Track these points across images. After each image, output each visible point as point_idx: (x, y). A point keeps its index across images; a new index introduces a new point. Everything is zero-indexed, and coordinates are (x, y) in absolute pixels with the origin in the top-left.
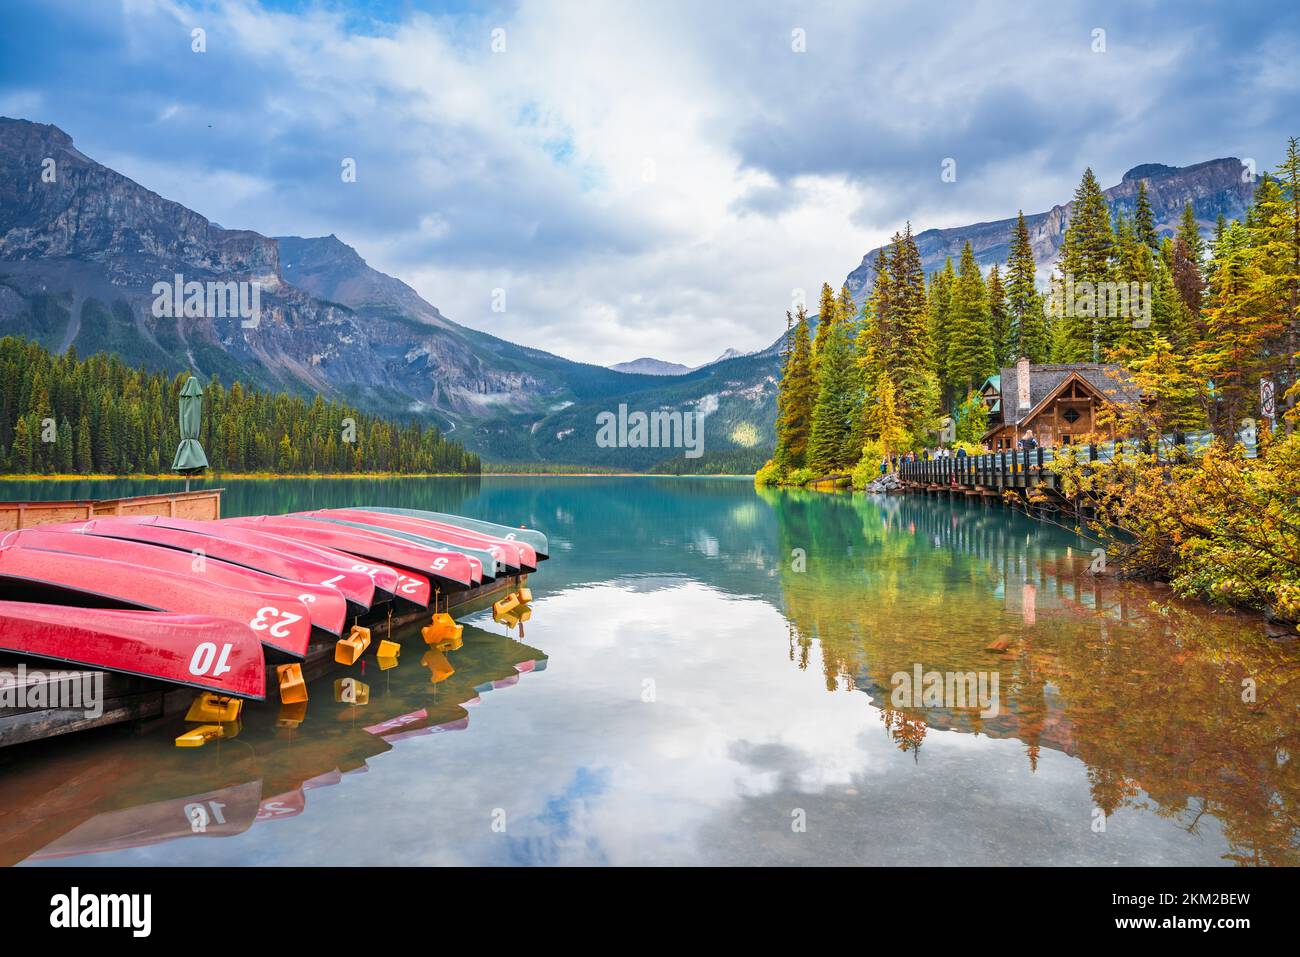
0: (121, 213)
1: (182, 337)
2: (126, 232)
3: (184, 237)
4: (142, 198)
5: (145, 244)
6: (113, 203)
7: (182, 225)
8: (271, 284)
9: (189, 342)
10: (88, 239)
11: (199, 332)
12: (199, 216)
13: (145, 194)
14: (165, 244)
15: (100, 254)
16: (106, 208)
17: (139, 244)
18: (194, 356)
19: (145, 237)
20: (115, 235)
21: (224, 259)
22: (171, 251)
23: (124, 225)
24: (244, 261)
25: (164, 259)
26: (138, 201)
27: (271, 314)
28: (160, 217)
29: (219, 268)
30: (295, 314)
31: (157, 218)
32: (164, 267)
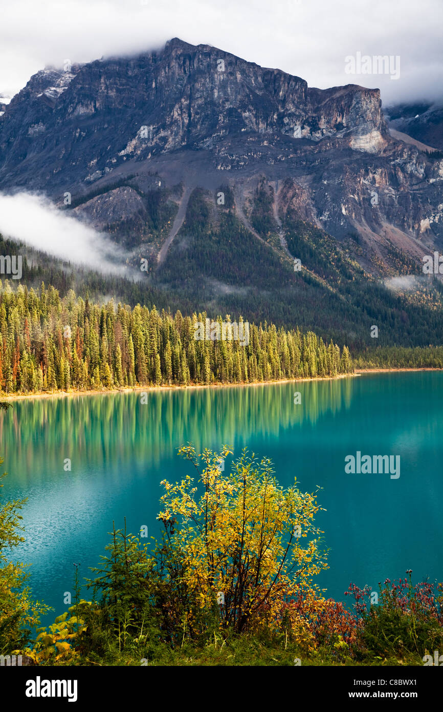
0: (225, 93)
1: (276, 217)
2: (230, 112)
3: (283, 107)
4: (243, 72)
5: (247, 121)
6: (217, 83)
7: (281, 93)
8: (374, 143)
9: (283, 222)
10: (199, 127)
11: (293, 210)
12: (297, 79)
13: (245, 66)
14: (265, 119)
15: (208, 141)
16: (212, 89)
17: (241, 122)
18: (286, 238)
19: (247, 114)
20: (221, 118)
21: (323, 124)
22: (271, 125)
23: (228, 106)
24: (344, 121)
25: (264, 135)
26: (239, 76)
27: (374, 178)
28: (260, 89)
29: (318, 135)
30: (401, 175)
31: (257, 92)
32: (265, 143)
